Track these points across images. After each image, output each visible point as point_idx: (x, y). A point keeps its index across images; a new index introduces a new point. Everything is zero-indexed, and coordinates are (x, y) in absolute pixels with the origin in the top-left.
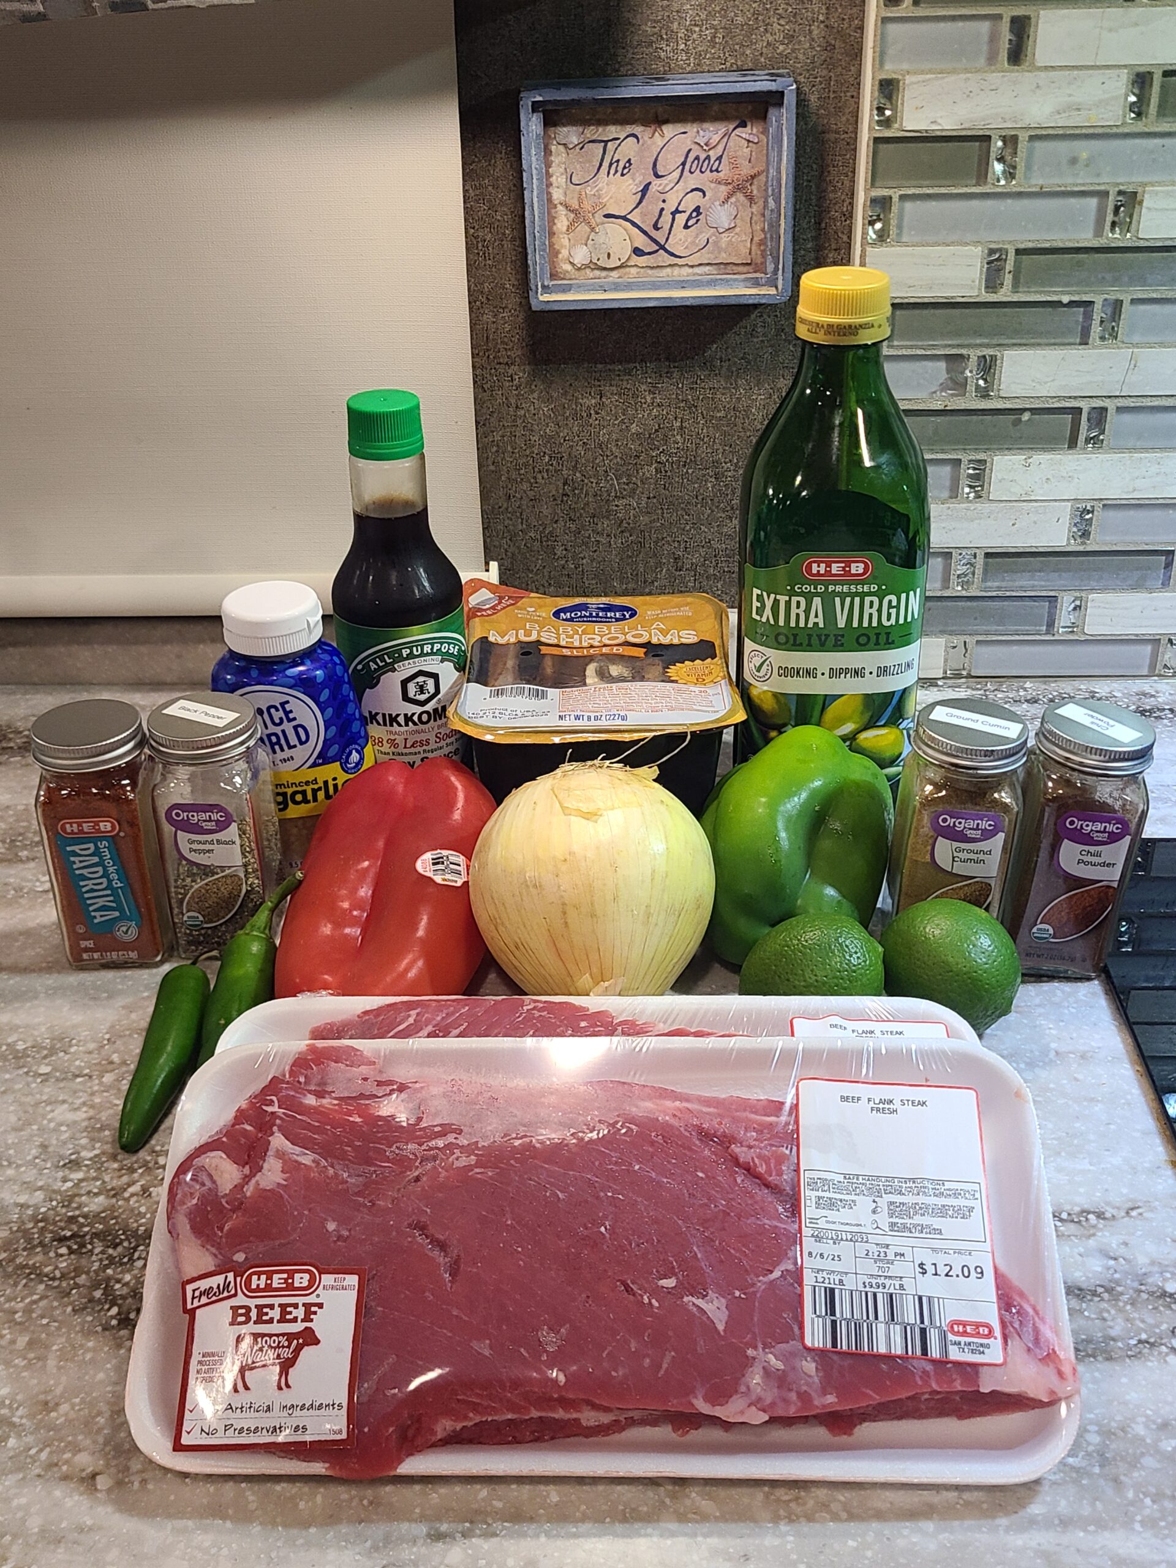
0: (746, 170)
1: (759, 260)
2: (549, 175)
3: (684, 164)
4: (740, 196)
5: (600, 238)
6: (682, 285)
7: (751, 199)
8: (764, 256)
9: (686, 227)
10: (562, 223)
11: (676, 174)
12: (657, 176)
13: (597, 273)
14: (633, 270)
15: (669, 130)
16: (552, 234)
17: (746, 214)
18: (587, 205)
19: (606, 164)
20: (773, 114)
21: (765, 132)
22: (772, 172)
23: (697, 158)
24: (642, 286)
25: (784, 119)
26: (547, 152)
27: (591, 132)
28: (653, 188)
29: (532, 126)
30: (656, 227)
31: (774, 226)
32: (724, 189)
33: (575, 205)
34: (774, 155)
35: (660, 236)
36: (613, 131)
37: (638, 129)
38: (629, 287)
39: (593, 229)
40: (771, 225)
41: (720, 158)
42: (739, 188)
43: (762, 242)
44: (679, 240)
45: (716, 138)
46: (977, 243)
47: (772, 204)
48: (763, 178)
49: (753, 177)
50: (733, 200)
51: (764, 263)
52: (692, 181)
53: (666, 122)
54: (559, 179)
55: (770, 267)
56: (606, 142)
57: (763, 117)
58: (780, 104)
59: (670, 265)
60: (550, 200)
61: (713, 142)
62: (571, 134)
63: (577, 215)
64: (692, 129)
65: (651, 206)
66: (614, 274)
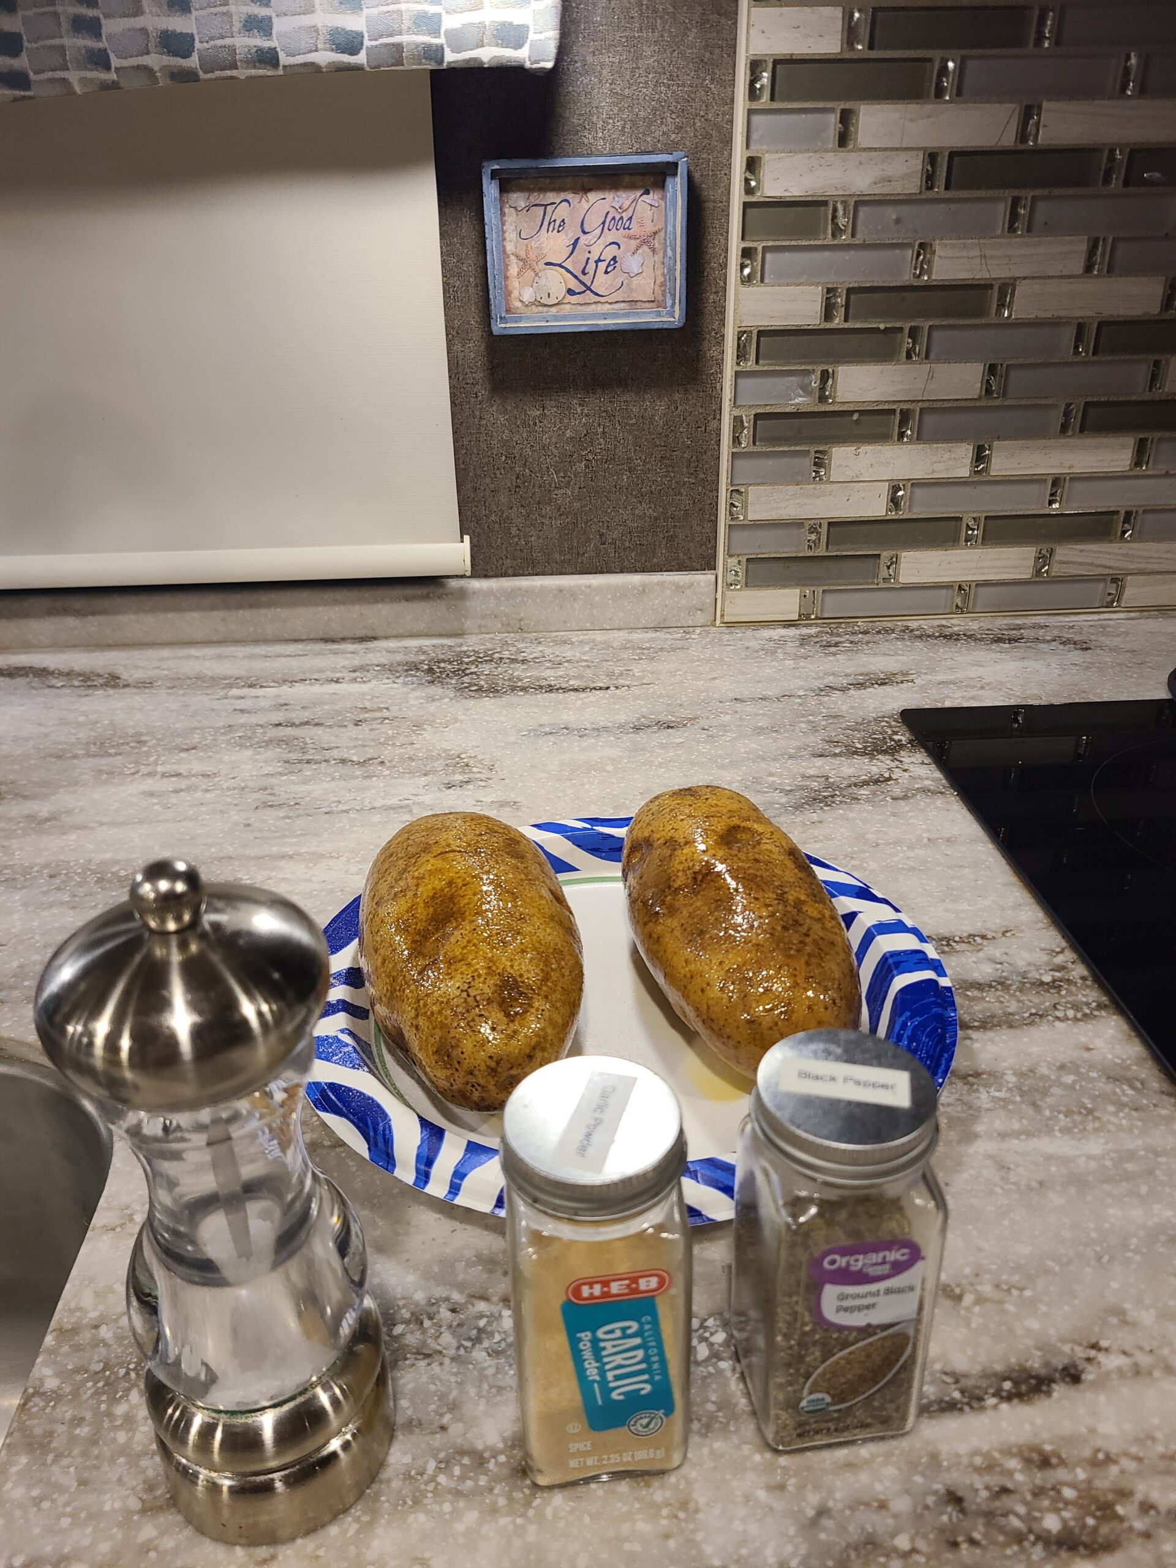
0: (650, 228)
1: (661, 298)
2: (504, 232)
3: (604, 223)
4: (645, 248)
5: (542, 282)
6: (605, 316)
7: (654, 250)
8: (664, 295)
9: (606, 272)
10: (513, 270)
11: (598, 231)
12: (584, 233)
13: (540, 308)
14: (568, 307)
15: (593, 196)
16: (506, 278)
17: (650, 263)
18: (532, 256)
19: (546, 223)
20: (669, 182)
21: (664, 198)
22: (670, 228)
23: (614, 218)
24: (575, 317)
25: (677, 186)
26: (503, 214)
27: (535, 198)
28: (581, 242)
29: (491, 190)
30: (584, 273)
31: (672, 270)
32: (634, 243)
33: (523, 255)
34: (670, 214)
35: (587, 280)
36: (551, 197)
37: (569, 196)
38: (565, 318)
39: (537, 274)
40: (669, 270)
41: (630, 219)
42: (645, 242)
43: (663, 284)
44: (601, 283)
45: (627, 203)
46: (817, 284)
47: (669, 253)
48: (662, 234)
49: (655, 233)
50: (640, 251)
51: (664, 301)
52: (610, 236)
53: (590, 190)
54: (511, 235)
55: (669, 303)
56: (545, 206)
57: (661, 185)
58: (675, 174)
59: (595, 303)
60: (504, 251)
61: (625, 207)
62: (519, 199)
63: (524, 261)
64: (609, 196)
65: (580, 256)
66: (553, 310)
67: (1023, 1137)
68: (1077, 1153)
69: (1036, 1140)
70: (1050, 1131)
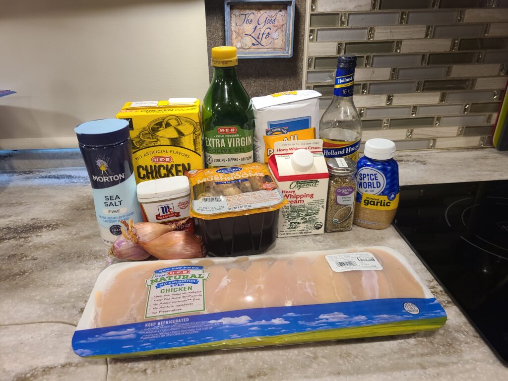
0: (281, 23)
1: (284, 47)
2: (231, 23)
3: (265, 21)
4: (279, 30)
5: (244, 40)
6: (265, 53)
7: (282, 31)
8: (285, 46)
9: (266, 38)
10: (234, 36)
11: (263, 24)
12: (259, 24)
13: (243, 50)
14: (252, 50)
15: (262, 12)
16: (231, 39)
17: (281, 35)
18: (241, 32)
19: (246, 20)
20: (288, 7)
21: (286, 13)
22: (288, 23)
23: (269, 19)
24: (254, 53)
25: (291, 10)
26: (231, 17)
27: (243, 12)
28: (257, 28)
29: (227, 9)
30: (258, 38)
31: (288, 38)
32: (276, 28)
33: (237, 31)
34: (288, 19)
35: (259, 40)
36: (248, 12)
37: (254, 11)
38: (251, 53)
39: (242, 38)
40: (287, 38)
41: (275, 20)
42: (279, 28)
43: (285, 43)
44: (264, 41)
45: (274, 14)
46: (335, 41)
47: (288, 32)
48: (285, 25)
49: (283, 25)
50: (278, 31)
51: (285, 48)
52: (268, 26)
53: (261, 9)
54: (233, 24)
55: (287, 49)
56: (246, 15)
57: (286, 9)
58: (291, 5)
59: (262, 48)
60: (231, 30)
61: (273, 15)
62: (236, 12)
63: (238, 34)
64: (268, 12)
65: (257, 32)
66: (247, 50)
67: (429, 355)
68: (448, 361)
69: (433, 356)
70: (438, 353)
